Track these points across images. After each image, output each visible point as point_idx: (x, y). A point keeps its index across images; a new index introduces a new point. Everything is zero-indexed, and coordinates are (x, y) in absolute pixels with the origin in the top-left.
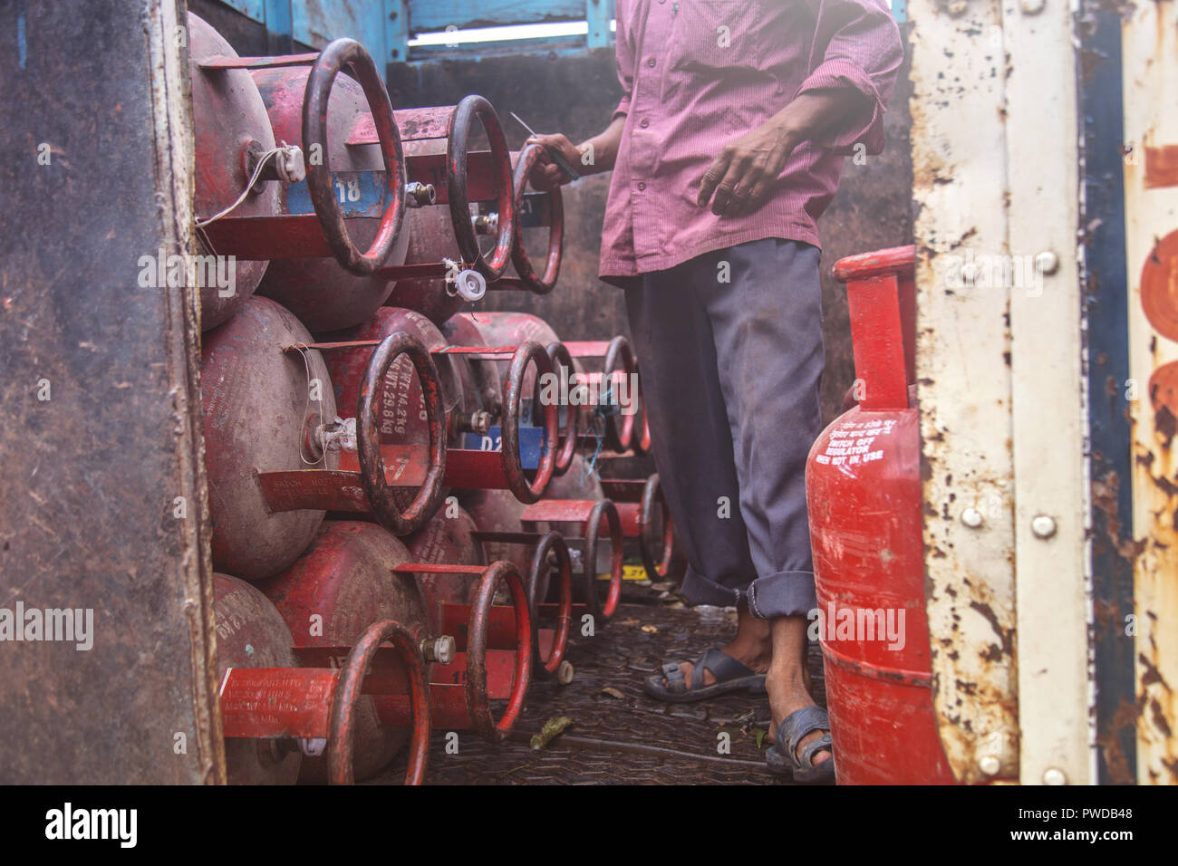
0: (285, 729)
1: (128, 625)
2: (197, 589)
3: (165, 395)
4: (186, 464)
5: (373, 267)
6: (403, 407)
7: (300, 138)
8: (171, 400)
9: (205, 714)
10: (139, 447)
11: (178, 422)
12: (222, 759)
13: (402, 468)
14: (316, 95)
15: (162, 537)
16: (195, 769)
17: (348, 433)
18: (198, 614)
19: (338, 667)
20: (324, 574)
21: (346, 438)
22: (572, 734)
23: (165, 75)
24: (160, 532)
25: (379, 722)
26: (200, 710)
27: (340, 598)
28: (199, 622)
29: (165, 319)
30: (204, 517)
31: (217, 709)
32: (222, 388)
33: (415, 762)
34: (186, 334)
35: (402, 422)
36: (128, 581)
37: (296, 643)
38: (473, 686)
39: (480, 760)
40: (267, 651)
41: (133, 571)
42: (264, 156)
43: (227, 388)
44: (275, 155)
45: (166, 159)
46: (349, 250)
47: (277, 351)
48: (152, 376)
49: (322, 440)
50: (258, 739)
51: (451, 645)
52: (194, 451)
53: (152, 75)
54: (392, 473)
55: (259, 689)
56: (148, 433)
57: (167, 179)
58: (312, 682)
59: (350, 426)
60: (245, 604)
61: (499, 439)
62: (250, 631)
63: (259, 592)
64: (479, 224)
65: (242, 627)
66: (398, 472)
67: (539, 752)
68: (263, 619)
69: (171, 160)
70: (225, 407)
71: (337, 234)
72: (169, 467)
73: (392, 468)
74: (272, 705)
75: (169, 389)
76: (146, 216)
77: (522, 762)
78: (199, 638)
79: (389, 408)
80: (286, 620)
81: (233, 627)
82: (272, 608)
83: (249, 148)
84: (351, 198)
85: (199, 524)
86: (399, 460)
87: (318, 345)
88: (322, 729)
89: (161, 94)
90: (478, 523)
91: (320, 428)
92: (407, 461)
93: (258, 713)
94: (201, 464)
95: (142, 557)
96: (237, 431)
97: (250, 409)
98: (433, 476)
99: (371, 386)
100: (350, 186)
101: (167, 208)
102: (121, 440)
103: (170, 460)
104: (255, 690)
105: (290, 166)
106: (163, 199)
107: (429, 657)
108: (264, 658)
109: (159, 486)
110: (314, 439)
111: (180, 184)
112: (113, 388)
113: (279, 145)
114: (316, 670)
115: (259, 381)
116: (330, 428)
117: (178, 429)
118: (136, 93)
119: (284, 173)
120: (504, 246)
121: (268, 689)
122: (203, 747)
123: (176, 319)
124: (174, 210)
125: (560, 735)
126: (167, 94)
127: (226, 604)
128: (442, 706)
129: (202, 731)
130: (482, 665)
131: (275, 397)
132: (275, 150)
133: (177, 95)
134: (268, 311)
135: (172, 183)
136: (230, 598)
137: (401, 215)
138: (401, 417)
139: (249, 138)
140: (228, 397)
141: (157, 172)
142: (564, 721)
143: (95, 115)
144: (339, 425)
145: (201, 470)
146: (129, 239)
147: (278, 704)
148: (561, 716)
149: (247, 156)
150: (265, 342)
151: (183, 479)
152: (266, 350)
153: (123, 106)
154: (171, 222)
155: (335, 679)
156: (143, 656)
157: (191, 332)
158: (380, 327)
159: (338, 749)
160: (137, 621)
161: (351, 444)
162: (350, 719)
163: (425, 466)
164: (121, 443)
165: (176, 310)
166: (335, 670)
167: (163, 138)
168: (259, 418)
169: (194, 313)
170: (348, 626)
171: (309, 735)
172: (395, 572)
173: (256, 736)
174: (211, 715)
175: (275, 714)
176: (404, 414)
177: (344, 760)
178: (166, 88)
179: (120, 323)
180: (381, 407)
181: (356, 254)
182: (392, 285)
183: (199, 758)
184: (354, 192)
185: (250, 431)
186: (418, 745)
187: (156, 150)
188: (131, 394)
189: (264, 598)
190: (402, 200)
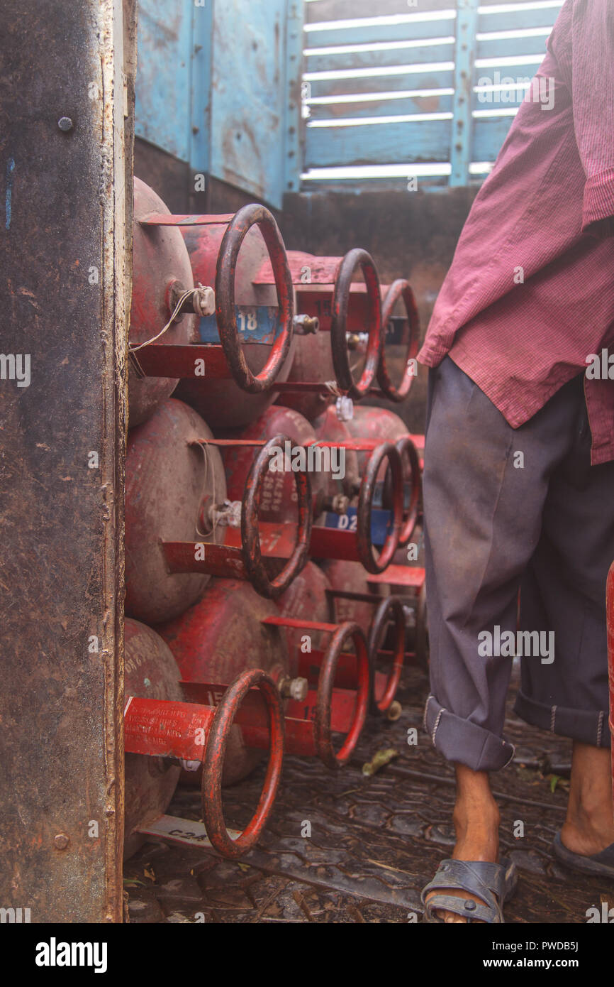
0: (170, 751)
1: (59, 665)
2: (112, 642)
3: (98, 488)
4: (110, 544)
5: (263, 387)
6: (279, 490)
7: (213, 281)
8: (102, 493)
9: (112, 739)
10: (77, 529)
11: (106, 510)
12: (122, 775)
13: (275, 542)
14: (228, 252)
15: (88, 599)
16: (102, 782)
17: (234, 513)
18: (112, 660)
19: (215, 705)
20: (207, 622)
21: (232, 517)
22: (396, 765)
23: (114, 238)
24: (87, 595)
25: (243, 743)
26: (108, 736)
27: (219, 642)
28: (112, 668)
29: (102, 430)
30: (121, 585)
31: (121, 736)
32: (139, 473)
33: (269, 783)
34: (117, 441)
35: (277, 501)
36: (61, 630)
37: (183, 679)
38: (319, 724)
39: (321, 781)
40: (160, 684)
41: (65, 624)
42: (184, 294)
43: (143, 473)
44: (193, 293)
45: (111, 304)
46: (246, 375)
47: (183, 444)
48: (89, 473)
49: (214, 518)
50: (149, 757)
51: (304, 686)
52: (117, 534)
53: (104, 238)
54: (266, 546)
55: (153, 716)
56: (83, 517)
57: (111, 320)
58: (194, 715)
59: (236, 508)
60: (146, 645)
61: (354, 518)
62: (148, 668)
63: (157, 635)
64: (351, 341)
65: (143, 663)
66: (271, 545)
67: (369, 778)
68: (159, 658)
69: (115, 305)
70: (140, 489)
71: (238, 363)
72: (97, 545)
73: (267, 541)
74: (162, 730)
75: (101, 484)
76: (92, 349)
77: (356, 786)
78: (111, 680)
79: (268, 490)
80: (176, 657)
81: (136, 663)
82: (166, 650)
83: (173, 287)
84: (250, 328)
85: (117, 591)
86: (273, 536)
87: (216, 442)
88: (199, 755)
89: (110, 254)
90: (332, 581)
91: (213, 507)
92: (279, 537)
93: (151, 735)
94: (121, 543)
95: (72, 613)
96: (148, 508)
97: (159, 491)
98: (299, 551)
99: (255, 481)
100: (249, 317)
101: (109, 342)
102: (62, 521)
103: (98, 539)
104: (150, 717)
105: (204, 303)
106: (106, 335)
107: (285, 694)
108: (157, 689)
109: (89, 559)
110: (207, 516)
111: (120, 324)
112: (59, 480)
113: (196, 286)
114: (197, 706)
115: (168, 468)
116: (221, 508)
117: (105, 516)
118: (91, 251)
119: (200, 309)
120: (370, 371)
121: (160, 717)
122: (109, 765)
123: (109, 430)
124: (114, 345)
125: (386, 765)
126: (114, 253)
127: (131, 645)
128: (293, 736)
129: (109, 752)
130: (328, 708)
131: (179, 481)
132: (193, 290)
133: (122, 254)
134: (179, 412)
135: (114, 323)
136: (135, 640)
137: (288, 343)
138: (276, 498)
139: (174, 279)
140: (143, 480)
141: (103, 314)
142: (390, 753)
143: (59, 268)
144: (227, 506)
145: (121, 548)
146: (79, 366)
147: (167, 729)
148: (388, 748)
149: (171, 294)
150: (175, 437)
151: (107, 555)
152: (175, 444)
153: (80, 262)
154: (111, 353)
155: (212, 714)
156: (68, 690)
157: (121, 440)
158: (265, 423)
159: (210, 772)
160: (66, 662)
161: (236, 522)
162: (222, 749)
163: (294, 542)
164: (63, 524)
165: (110, 423)
166: (212, 708)
167: (109, 287)
168: (166, 498)
169: (124, 425)
170: (224, 665)
171: (189, 758)
172: (264, 624)
173: (148, 754)
174: (117, 740)
175: (164, 737)
176: (280, 495)
177: (215, 781)
178: (114, 249)
179: (68, 431)
180: (262, 497)
181: (251, 378)
182: (276, 395)
183: (105, 774)
184: (252, 323)
185: (159, 508)
186: (273, 769)
187: (104, 298)
188: (73, 486)
189: (160, 640)
190: (289, 331)
